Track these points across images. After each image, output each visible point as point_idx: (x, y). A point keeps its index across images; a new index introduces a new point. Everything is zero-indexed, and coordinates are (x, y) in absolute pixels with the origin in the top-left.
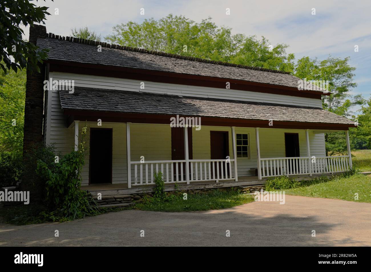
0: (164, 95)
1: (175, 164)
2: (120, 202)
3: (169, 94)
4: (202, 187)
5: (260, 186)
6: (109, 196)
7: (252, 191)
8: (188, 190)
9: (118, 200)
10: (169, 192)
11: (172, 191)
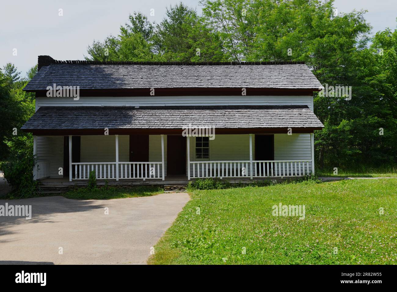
0: (123, 107)
1: (132, 165)
2: (59, 190)
3: (127, 105)
4: (130, 184)
5: (182, 186)
6: (51, 186)
7: (173, 189)
8: (117, 185)
9: (57, 189)
10: (101, 185)
11: (103, 185)
